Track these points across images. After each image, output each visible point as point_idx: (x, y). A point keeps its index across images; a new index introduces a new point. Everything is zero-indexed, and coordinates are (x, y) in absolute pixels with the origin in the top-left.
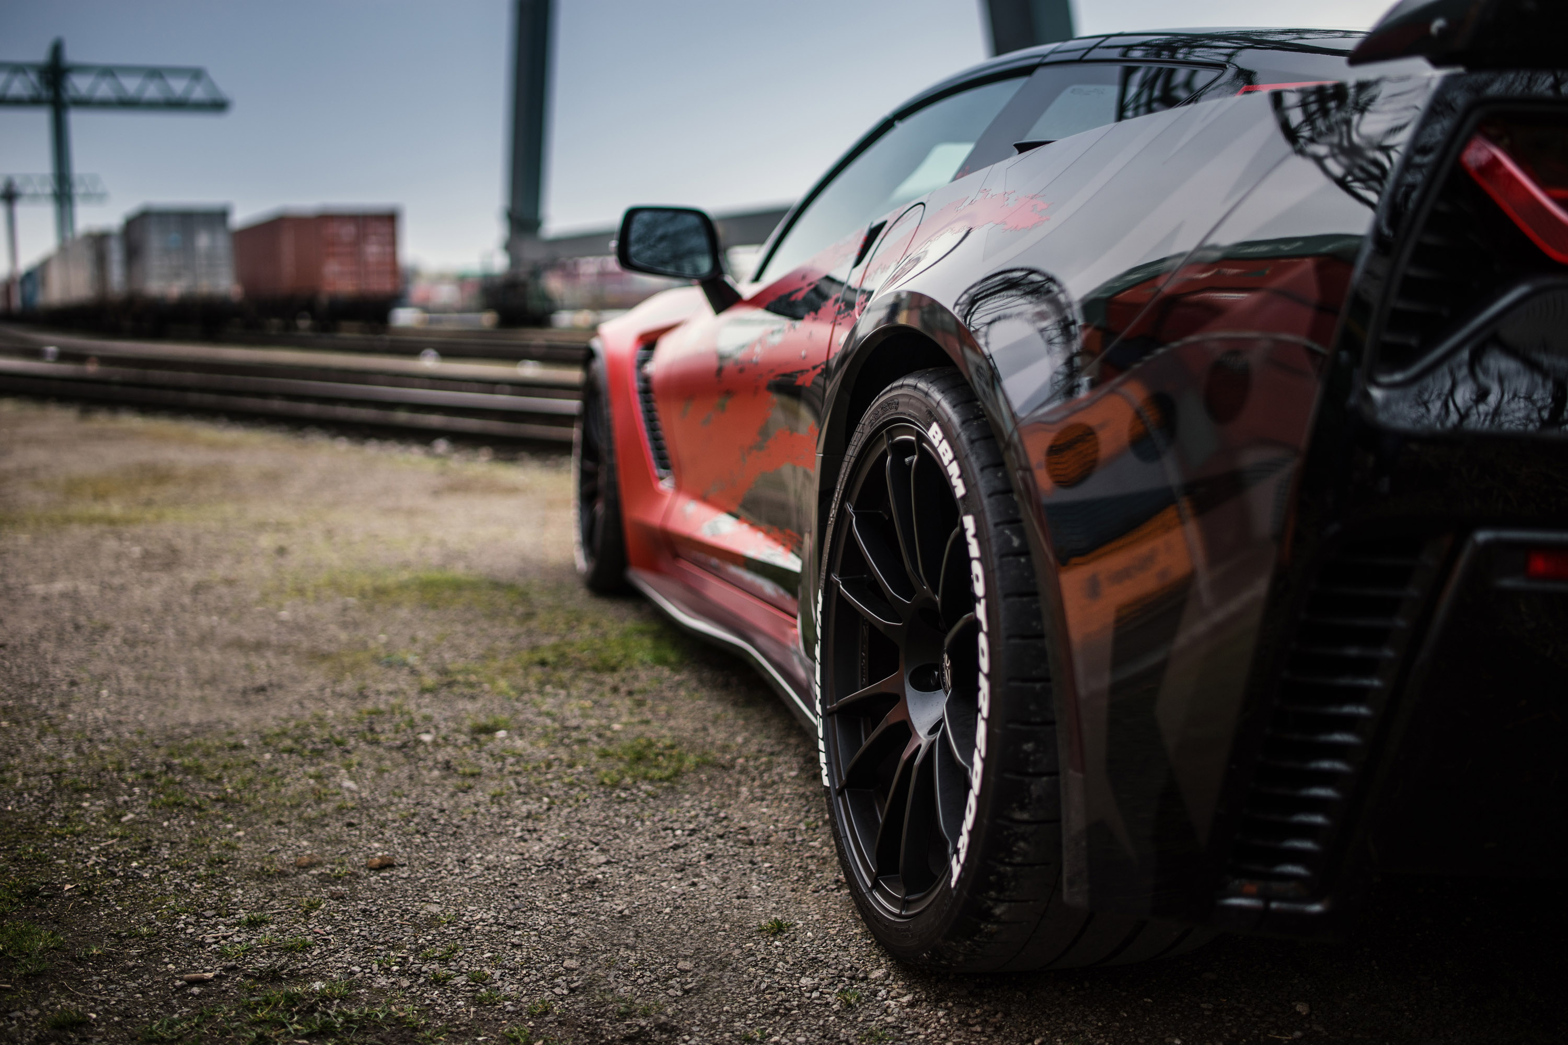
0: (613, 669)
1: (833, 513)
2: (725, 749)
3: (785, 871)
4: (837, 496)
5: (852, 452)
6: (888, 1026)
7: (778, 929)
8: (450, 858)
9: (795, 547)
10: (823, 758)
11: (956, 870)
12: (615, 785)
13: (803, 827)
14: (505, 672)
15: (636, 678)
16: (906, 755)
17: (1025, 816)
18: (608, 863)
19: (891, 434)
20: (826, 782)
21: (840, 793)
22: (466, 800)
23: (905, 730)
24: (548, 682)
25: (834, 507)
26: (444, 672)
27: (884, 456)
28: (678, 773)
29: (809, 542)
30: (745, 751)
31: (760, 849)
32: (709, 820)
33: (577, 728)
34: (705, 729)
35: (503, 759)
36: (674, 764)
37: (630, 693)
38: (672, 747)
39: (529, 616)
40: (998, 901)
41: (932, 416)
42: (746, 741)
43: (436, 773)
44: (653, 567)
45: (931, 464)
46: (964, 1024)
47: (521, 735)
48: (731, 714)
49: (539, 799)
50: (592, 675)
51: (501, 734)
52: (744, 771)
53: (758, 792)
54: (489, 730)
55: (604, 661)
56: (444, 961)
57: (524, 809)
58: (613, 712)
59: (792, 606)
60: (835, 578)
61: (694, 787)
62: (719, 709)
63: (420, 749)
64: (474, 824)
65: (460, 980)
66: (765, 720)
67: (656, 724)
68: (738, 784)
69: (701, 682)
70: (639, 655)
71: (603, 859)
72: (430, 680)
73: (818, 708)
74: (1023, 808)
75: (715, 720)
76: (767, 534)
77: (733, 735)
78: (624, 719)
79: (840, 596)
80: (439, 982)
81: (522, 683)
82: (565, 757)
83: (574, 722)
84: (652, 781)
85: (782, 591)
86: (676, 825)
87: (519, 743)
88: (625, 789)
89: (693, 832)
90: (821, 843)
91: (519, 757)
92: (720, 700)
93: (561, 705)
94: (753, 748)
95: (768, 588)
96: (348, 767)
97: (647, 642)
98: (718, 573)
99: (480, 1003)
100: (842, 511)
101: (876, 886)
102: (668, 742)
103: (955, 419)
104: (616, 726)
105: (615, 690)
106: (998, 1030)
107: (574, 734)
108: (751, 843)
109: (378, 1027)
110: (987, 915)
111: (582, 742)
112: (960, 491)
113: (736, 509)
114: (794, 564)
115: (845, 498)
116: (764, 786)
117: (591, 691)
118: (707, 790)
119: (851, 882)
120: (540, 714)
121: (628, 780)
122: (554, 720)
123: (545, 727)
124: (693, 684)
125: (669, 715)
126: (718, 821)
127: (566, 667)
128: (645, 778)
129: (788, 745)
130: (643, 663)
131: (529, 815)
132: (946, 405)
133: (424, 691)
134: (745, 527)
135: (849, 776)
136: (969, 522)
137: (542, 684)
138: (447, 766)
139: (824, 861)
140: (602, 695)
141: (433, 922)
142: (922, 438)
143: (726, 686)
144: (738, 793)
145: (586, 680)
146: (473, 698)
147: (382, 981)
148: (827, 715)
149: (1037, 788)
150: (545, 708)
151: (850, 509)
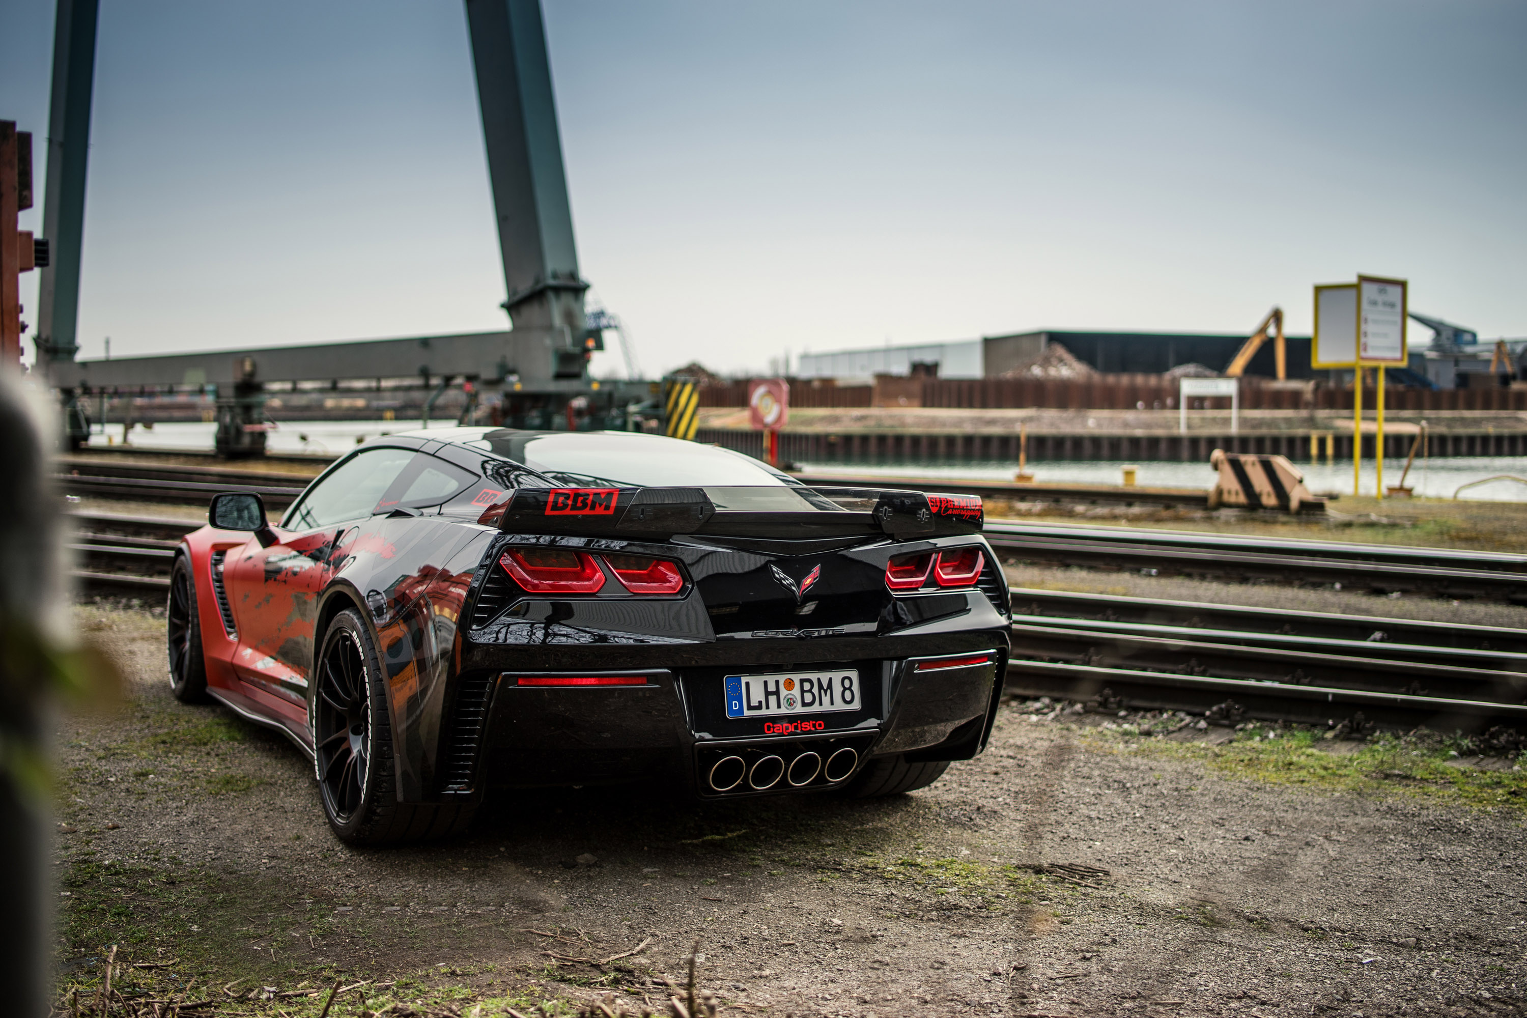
0: (205, 744)
1: (320, 663)
2: (271, 777)
3: (301, 820)
4: (321, 655)
5: (327, 638)
6: (339, 862)
7: (298, 839)
8: (144, 824)
9: (305, 675)
10: (317, 768)
11: (363, 796)
12: (217, 794)
13: (309, 804)
14: (143, 747)
15: (219, 748)
16: (349, 761)
17: (385, 774)
19: (341, 632)
20: (318, 778)
21: (324, 781)
22: (144, 803)
23: (349, 751)
24: (170, 752)
25: (320, 660)
26: (106, 749)
27: (338, 641)
28: (248, 788)
29: (311, 672)
30: (282, 777)
31: (289, 814)
32: (265, 804)
33: (192, 772)
34: (260, 769)
35: (157, 786)
36: (246, 785)
37: (217, 755)
38: (244, 777)
39: (145, 717)
40: (378, 807)
41: (354, 628)
42: (282, 774)
43: (123, 794)
44: (224, 685)
45: (353, 644)
46: (370, 860)
47: (162, 777)
48: (274, 762)
49: (181, 801)
50: (194, 748)
51: (152, 776)
52: (281, 785)
53: (289, 793)
54: (146, 775)
55: (200, 740)
56: (156, 854)
57: (174, 805)
58: (209, 764)
59: (305, 705)
60: (321, 690)
61: (257, 793)
62: (268, 760)
63: (110, 784)
64: (151, 812)
65: (166, 859)
66: (292, 765)
67: (234, 768)
68: (279, 791)
69: (256, 748)
70: (220, 736)
72: (101, 753)
73: (315, 747)
74: (384, 771)
75: (266, 765)
76: (292, 669)
77: (276, 771)
78: (216, 767)
79: (323, 698)
80: (156, 860)
81: (155, 753)
82: (189, 784)
83: (189, 770)
84: (235, 791)
85: (300, 697)
86: (250, 807)
87: (162, 780)
88: (223, 795)
89: (258, 809)
90: (318, 810)
91: (165, 786)
92: (267, 757)
93: (181, 762)
94: (286, 776)
95: (293, 695)
96: (76, 793)
97: (223, 729)
98: (265, 688)
99: (175, 864)
100: (323, 661)
101: (338, 815)
102: (242, 775)
103: (362, 630)
104: (213, 770)
105: (208, 754)
106: (383, 860)
107: (191, 775)
108: (286, 812)
109: (137, 872)
110: (375, 813)
111: (196, 778)
112: (362, 658)
113: (274, 655)
114: (304, 683)
115: (324, 656)
116: (292, 791)
117: (194, 755)
118: (263, 793)
119: (328, 815)
120: (170, 767)
121: (224, 792)
122: (178, 769)
123: (174, 772)
124: (252, 749)
125: (240, 764)
126: (270, 805)
127: (178, 744)
128: (232, 790)
129: (304, 775)
130: (222, 740)
131: (177, 807)
132: (359, 624)
133: (100, 759)
134: (280, 664)
135: (328, 773)
136: (365, 668)
137: (166, 753)
138: (128, 790)
139: (319, 816)
140: (201, 756)
141: (145, 844)
142: (351, 635)
143: (271, 749)
144: (279, 795)
145: (191, 750)
146: (129, 761)
147: (132, 861)
148: (318, 749)
149: (388, 764)
150: (172, 764)
151: (326, 661)
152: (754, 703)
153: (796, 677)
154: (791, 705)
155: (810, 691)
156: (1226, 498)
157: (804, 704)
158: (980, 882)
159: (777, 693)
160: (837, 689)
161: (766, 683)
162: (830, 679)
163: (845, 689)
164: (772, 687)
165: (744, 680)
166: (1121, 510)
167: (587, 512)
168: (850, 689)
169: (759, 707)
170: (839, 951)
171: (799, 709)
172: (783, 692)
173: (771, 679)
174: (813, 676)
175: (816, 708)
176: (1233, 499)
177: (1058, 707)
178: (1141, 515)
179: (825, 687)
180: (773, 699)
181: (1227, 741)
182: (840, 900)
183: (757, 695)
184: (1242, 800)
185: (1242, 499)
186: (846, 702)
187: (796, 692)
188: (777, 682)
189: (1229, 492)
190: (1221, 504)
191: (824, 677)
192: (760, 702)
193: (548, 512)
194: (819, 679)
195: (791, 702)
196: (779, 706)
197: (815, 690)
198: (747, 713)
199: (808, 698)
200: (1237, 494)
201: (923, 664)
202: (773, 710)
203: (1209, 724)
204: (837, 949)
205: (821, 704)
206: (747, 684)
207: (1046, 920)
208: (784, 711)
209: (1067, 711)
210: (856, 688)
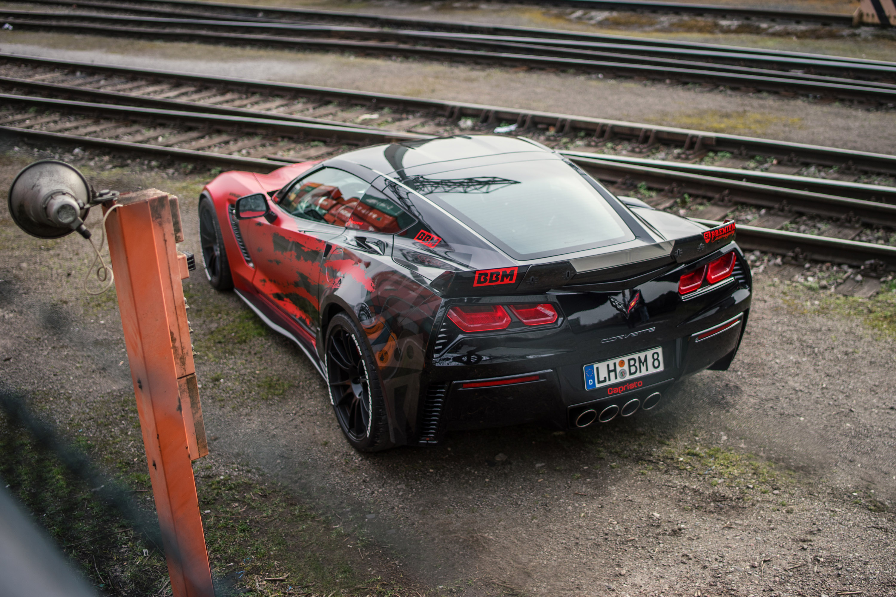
0: (245, 342)
2: (295, 378)
3: (324, 424)
5: (331, 324)
6: (356, 467)
7: (326, 444)
8: (232, 433)
12: (267, 398)
13: (325, 407)
15: (254, 345)
16: (353, 400)
18: (276, 428)
20: (333, 403)
21: (337, 406)
22: (225, 411)
23: (353, 394)
28: (284, 391)
30: (301, 379)
31: (315, 417)
32: (298, 409)
33: (245, 375)
34: (286, 369)
35: (228, 392)
36: (282, 387)
37: (255, 354)
38: (278, 380)
40: (378, 441)
41: (352, 331)
42: (300, 374)
45: (353, 341)
46: (374, 464)
47: (229, 380)
48: (292, 360)
49: (247, 407)
50: (239, 346)
51: (222, 380)
52: (303, 387)
53: (309, 396)
54: (217, 380)
55: (241, 338)
56: (247, 465)
57: (244, 412)
58: (253, 365)
60: (330, 353)
61: (290, 396)
64: (232, 419)
65: (254, 470)
67: (269, 369)
70: (252, 332)
71: (274, 427)
77: (295, 371)
78: (258, 368)
79: (332, 358)
80: (249, 471)
82: (247, 389)
83: (243, 372)
84: (277, 395)
86: (289, 412)
87: (231, 383)
88: (271, 400)
89: (295, 414)
91: (232, 390)
92: (286, 353)
93: (235, 364)
94: (303, 377)
97: (251, 323)
99: (261, 475)
100: (330, 338)
101: (349, 431)
102: (276, 377)
103: (358, 336)
104: (257, 372)
105: (250, 352)
106: (381, 464)
107: (245, 377)
108: (312, 416)
109: (242, 485)
110: (376, 442)
111: (249, 381)
112: (361, 354)
117: (242, 354)
118: (294, 397)
120: (230, 369)
121: (270, 396)
122: (236, 372)
123: (234, 375)
125: (272, 364)
126: (301, 408)
127: (228, 343)
128: (275, 394)
131: (246, 414)
136: (363, 362)
137: (224, 354)
138: (212, 397)
140: (246, 355)
142: (350, 334)
144: (304, 397)
145: (238, 349)
147: (235, 474)
150: (230, 366)
151: (332, 337)
152: (602, 379)
153: (626, 359)
154: (623, 375)
155: (634, 365)
156: (865, 19)
157: (631, 374)
158: (736, 471)
159: (615, 370)
160: (650, 360)
161: (608, 366)
162: (646, 356)
163: (654, 360)
164: (612, 368)
165: (595, 366)
166: (793, 27)
167: (499, 283)
168: (657, 359)
169: (605, 381)
170: (662, 545)
171: (628, 377)
172: (619, 369)
173: (611, 363)
174: (636, 356)
175: (638, 375)
176: (870, 20)
177: (766, 258)
178: (807, 31)
179: (643, 361)
180: (612, 374)
181: (875, 294)
182: (656, 492)
183: (603, 374)
184: (887, 363)
185: (876, 20)
186: (655, 368)
187: (626, 367)
188: (615, 364)
189: (868, 15)
190: (862, 24)
191: (642, 355)
192: (605, 378)
193: (475, 285)
194: (639, 358)
195: (623, 374)
196: (616, 378)
197: (637, 364)
198: (598, 386)
199: (633, 369)
200: (873, 16)
201: (700, 336)
202: (613, 381)
203: (863, 276)
204: (660, 543)
205: (640, 372)
206: (597, 368)
207: (778, 510)
208: (619, 380)
209: (772, 263)
210: (661, 358)
